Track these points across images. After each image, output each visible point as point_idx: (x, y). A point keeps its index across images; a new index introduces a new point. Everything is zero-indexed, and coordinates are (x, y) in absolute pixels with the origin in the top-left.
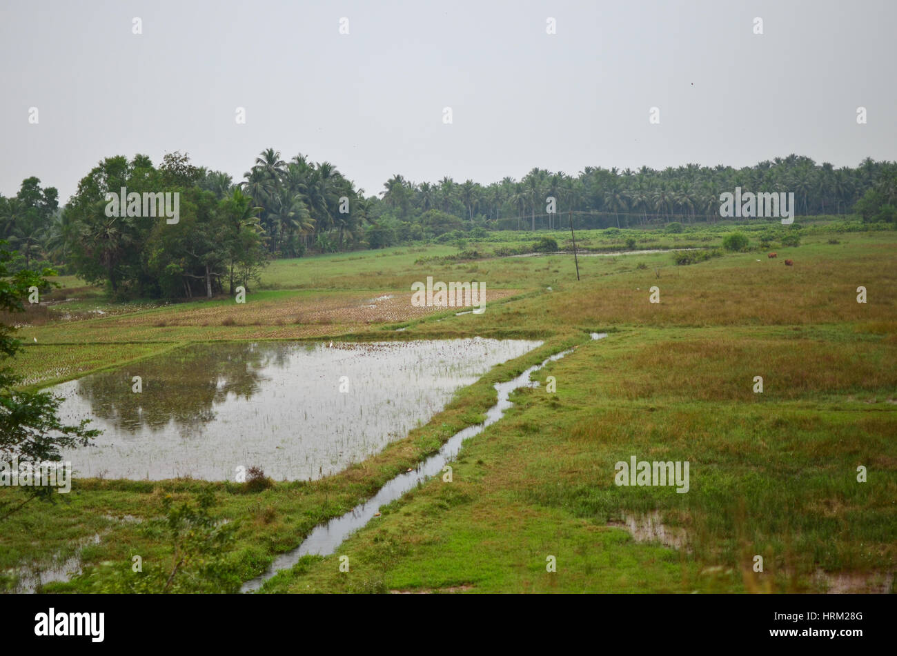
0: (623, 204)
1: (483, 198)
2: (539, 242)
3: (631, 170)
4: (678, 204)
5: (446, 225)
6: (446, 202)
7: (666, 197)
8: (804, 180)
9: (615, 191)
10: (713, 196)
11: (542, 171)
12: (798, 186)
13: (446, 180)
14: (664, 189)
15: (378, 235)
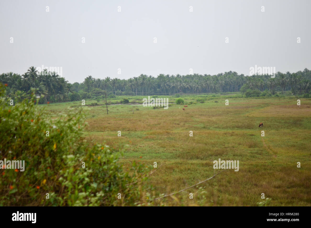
0: (167, 87)
1: (120, 84)
2: (122, 100)
3: (174, 75)
4: (185, 87)
5: (101, 94)
6: (106, 85)
7: (182, 85)
8: (231, 80)
9: (165, 83)
10: (197, 85)
11: (144, 75)
12: (229, 82)
13: (108, 78)
14: (181, 82)
15: (74, 96)
